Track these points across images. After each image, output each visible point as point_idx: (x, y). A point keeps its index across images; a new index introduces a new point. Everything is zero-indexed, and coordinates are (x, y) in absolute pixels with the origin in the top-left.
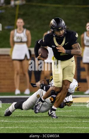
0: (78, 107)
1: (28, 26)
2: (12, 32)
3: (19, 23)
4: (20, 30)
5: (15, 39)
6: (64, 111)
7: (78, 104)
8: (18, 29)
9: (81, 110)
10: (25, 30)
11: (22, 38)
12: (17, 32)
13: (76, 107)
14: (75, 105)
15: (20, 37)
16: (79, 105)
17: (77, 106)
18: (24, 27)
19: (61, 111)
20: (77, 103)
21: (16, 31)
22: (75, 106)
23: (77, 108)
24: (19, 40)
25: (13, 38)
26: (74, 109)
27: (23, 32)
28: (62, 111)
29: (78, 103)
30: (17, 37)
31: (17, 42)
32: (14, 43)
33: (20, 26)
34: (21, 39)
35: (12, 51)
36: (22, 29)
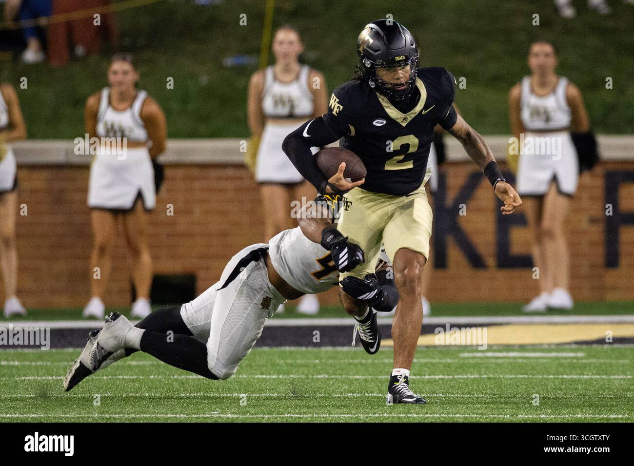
0: (500, 361)
1: (312, 55)
2: (256, 79)
3: (281, 43)
4: (287, 69)
5: (268, 105)
6: (447, 377)
7: (501, 351)
8: (279, 68)
9: (511, 373)
10: (305, 72)
11: (296, 103)
12: (275, 78)
13: (494, 361)
14: (490, 354)
15: (286, 99)
16: (505, 354)
17: (497, 358)
18: (302, 60)
19: (437, 377)
20: (495, 348)
21: (269, 73)
22: (488, 358)
23: (496, 364)
24: (284, 111)
25: (260, 100)
26: (487, 368)
27: (297, 78)
28: (441, 377)
29: (499, 345)
30: (274, 96)
31: (278, 118)
32: (264, 119)
33: (286, 56)
34: (292, 107)
35: (254, 152)
36: (295, 66)
